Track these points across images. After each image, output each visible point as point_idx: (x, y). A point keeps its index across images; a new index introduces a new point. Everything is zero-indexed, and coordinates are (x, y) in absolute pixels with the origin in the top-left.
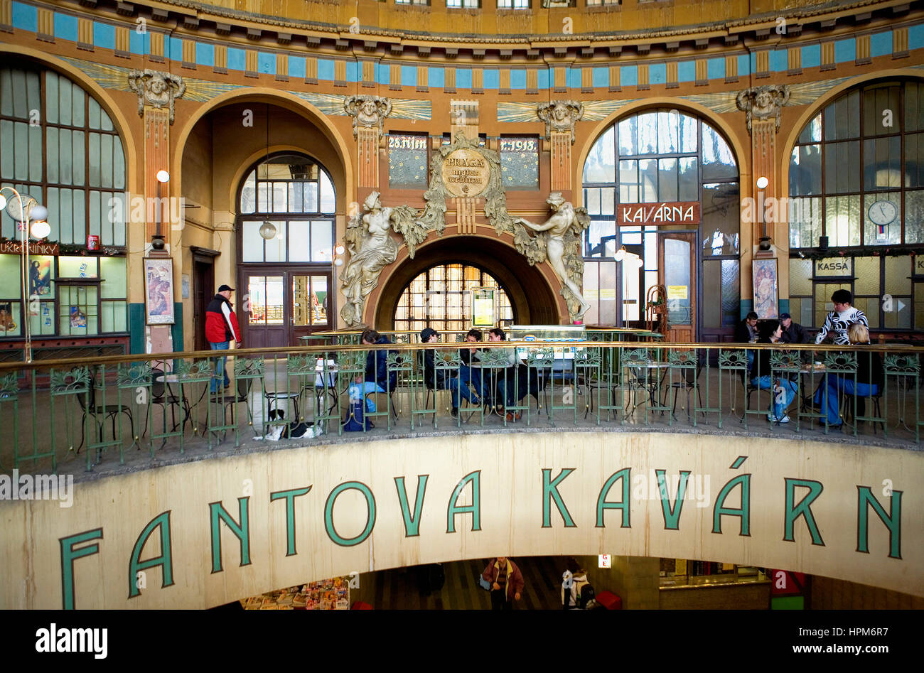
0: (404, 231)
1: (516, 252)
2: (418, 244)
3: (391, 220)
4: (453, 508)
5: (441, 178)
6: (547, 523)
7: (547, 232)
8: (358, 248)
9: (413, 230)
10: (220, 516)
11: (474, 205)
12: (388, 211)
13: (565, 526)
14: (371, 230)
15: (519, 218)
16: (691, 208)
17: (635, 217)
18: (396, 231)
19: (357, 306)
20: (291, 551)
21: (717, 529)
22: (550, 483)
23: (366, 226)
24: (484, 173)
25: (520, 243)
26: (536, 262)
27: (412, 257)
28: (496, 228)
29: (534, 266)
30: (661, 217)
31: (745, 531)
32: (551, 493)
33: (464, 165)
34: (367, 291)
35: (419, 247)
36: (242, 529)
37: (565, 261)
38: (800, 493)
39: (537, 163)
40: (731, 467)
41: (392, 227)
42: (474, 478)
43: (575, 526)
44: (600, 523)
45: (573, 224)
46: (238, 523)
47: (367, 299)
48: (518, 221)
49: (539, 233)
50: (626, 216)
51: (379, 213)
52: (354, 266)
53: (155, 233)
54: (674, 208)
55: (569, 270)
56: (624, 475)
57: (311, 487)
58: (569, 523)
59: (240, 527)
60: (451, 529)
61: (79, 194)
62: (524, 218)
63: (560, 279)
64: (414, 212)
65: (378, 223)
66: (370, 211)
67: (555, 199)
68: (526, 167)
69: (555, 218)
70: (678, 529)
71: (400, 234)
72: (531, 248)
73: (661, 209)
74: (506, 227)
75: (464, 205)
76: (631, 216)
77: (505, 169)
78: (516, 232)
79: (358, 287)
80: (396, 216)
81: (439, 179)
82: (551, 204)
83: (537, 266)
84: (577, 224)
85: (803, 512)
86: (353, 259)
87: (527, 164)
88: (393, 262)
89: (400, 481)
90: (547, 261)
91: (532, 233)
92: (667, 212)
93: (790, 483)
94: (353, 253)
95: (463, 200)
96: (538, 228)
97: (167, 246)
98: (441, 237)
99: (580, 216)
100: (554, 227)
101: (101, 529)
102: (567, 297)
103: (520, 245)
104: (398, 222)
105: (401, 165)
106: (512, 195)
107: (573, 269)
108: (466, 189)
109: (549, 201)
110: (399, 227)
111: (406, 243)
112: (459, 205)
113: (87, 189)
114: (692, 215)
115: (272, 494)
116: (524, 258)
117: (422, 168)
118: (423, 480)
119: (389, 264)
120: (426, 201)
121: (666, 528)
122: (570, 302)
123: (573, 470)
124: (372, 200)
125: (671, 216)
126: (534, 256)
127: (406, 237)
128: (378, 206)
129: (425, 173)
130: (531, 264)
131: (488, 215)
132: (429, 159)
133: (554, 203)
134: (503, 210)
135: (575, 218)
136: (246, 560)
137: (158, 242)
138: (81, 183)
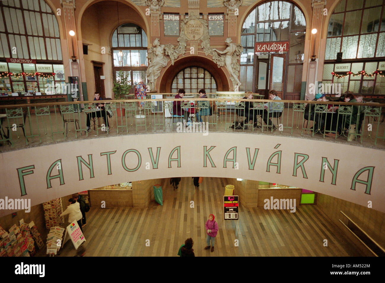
0: (169, 54)
1: (213, 62)
2: (175, 59)
3: (165, 50)
4: (170, 159)
5: (184, 32)
6: (205, 166)
7: (225, 54)
8: (152, 61)
9: (173, 54)
10: (81, 161)
11: (197, 43)
12: (163, 46)
13: (212, 167)
14: (157, 54)
15: (214, 48)
16: (285, 44)
17: (262, 49)
18: (167, 54)
19: (153, 83)
20: (110, 173)
21: (268, 171)
22: (207, 151)
23: (155, 52)
24: (201, 30)
25: (215, 58)
26: (221, 67)
27: (173, 65)
28: (205, 53)
29: (220, 68)
30: (273, 48)
31: (278, 172)
32: (207, 155)
33: (194, 27)
34: (156, 78)
35: (176, 61)
36: (90, 165)
37: (232, 66)
38: (300, 159)
39: (223, 25)
40: (275, 148)
41: (165, 52)
42: (178, 149)
43: (216, 167)
44: (225, 167)
45: (235, 51)
46: (88, 163)
47: (156, 80)
48: (214, 50)
49: (222, 54)
50: (258, 48)
51: (159, 47)
52: (150, 68)
53: (73, 55)
54: (278, 45)
55: (234, 70)
56: (234, 149)
57: (116, 151)
58: (213, 166)
59: (89, 165)
60: (170, 167)
61: (42, 39)
62: (217, 49)
63: (230, 73)
64: (173, 46)
65: (159, 50)
66: (155, 47)
67: (228, 41)
68: (219, 27)
69: (228, 48)
70: (254, 170)
71: (168, 56)
72: (219, 60)
73: (273, 45)
74: (209, 52)
75: (193, 43)
76: (260, 48)
77: (210, 28)
78: (213, 54)
79: (153, 76)
80: (166, 48)
81: (183, 33)
82: (227, 43)
83: (221, 68)
84: (237, 51)
85: (301, 166)
86: (151, 65)
87: (219, 25)
88: (166, 67)
89: (150, 149)
90: (225, 66)
91: (219, 55)
92: (275, 46)
93: (297, 155)
94: (150, 63)
95: (193, 41)
96: (221, 53)
97: (78, 60)
98: (184, 56)
99: (239, 47)
100: (227, 52)
101: (34, 165)
102: (232, 80)
103: (214, 59)
104: (167, 51)
105: (169, 27)
106: (213, 39)
107: (235, 69)
108: (194, 37)
109: (226, 41)
110: (168, 53)
111: (171, 59)
112: (191, 43)
113: (44, 37)
114: (285, 48)
115: (101, 153)
116: (216, 65)
117: (177, 28)
118: (159, 149)
119: (164, 68)
120: (179, 42)
121: (249, 169)
122: (233, 82)
123: (215, 147)
124: (156, 42)
125: (277, 48)
126: (220, 64)
127: (170, 56)
128: (159, 44)
129: (178, 30)
130: (219, 67)
131: (202, 47)
132: (180, 25)
133: (227, 42)
134: (208, 45)
135: (237, 48)
136: (92, 176)
137: (74, 59)
138: (42, 35)
